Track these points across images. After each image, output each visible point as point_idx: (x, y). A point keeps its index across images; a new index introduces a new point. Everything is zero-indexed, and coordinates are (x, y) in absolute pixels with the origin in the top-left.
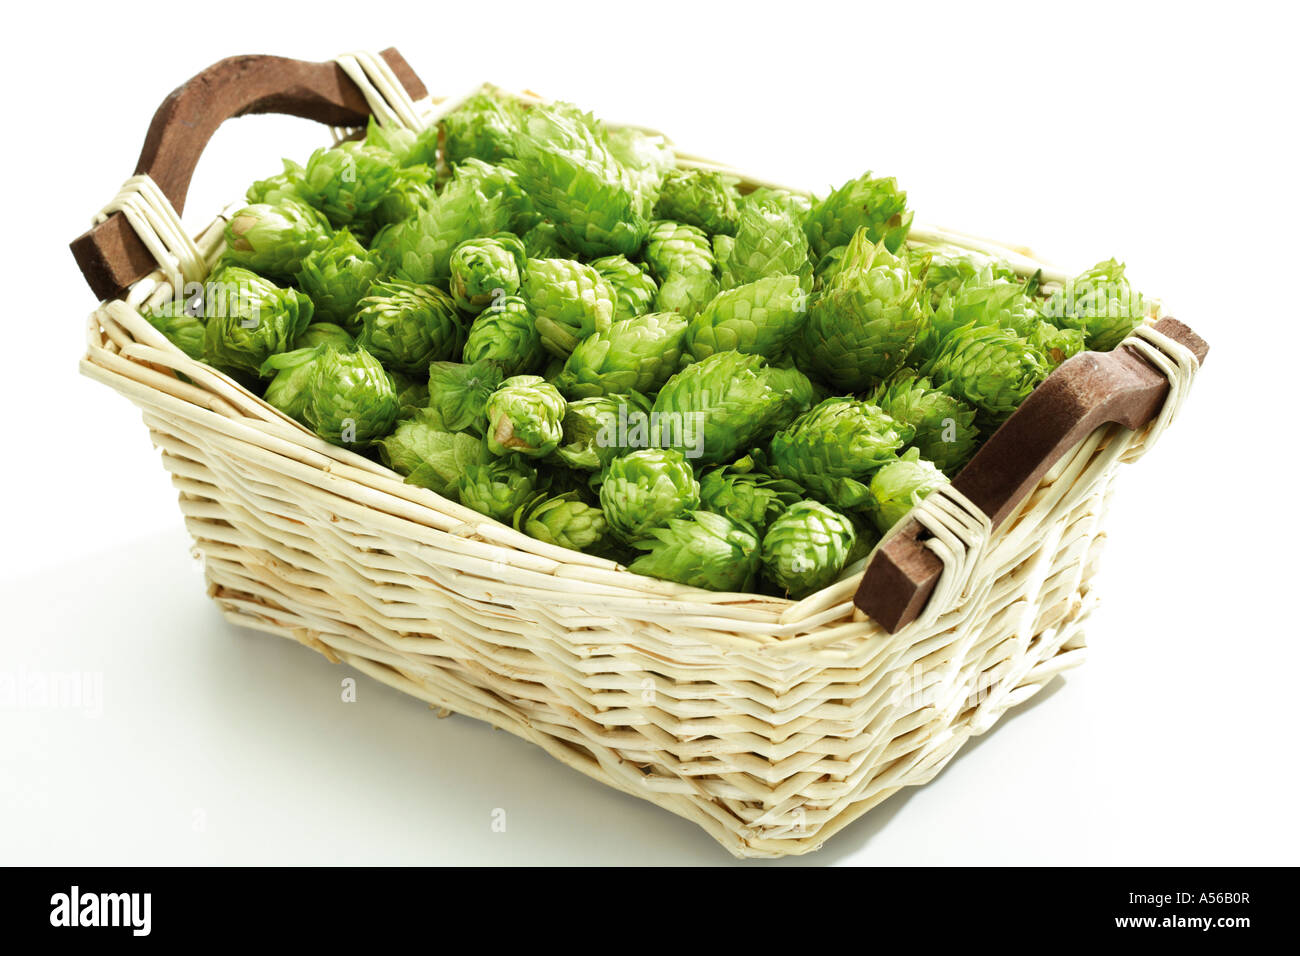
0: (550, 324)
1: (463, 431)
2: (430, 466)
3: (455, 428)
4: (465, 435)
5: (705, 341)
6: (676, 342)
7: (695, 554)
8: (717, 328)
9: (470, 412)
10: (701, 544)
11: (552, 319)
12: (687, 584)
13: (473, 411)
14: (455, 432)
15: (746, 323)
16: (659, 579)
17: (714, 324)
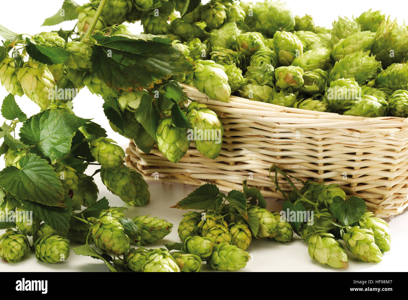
0: (285, 52)
1: (266, 85)
2: (257, 95)
3: (262, 84)
4: (267, 86)
5: (340, 54)
6: (329, 55)
7: (369, 106)
8: (345, 48)
9: (267, 79)
10: (370, 103)
11: (286, 51)
12: (366, 116)
13: (268, 78)
14: (263, 86)
15: (355, 46)
16: (356, 115)
17: (343, 48)
